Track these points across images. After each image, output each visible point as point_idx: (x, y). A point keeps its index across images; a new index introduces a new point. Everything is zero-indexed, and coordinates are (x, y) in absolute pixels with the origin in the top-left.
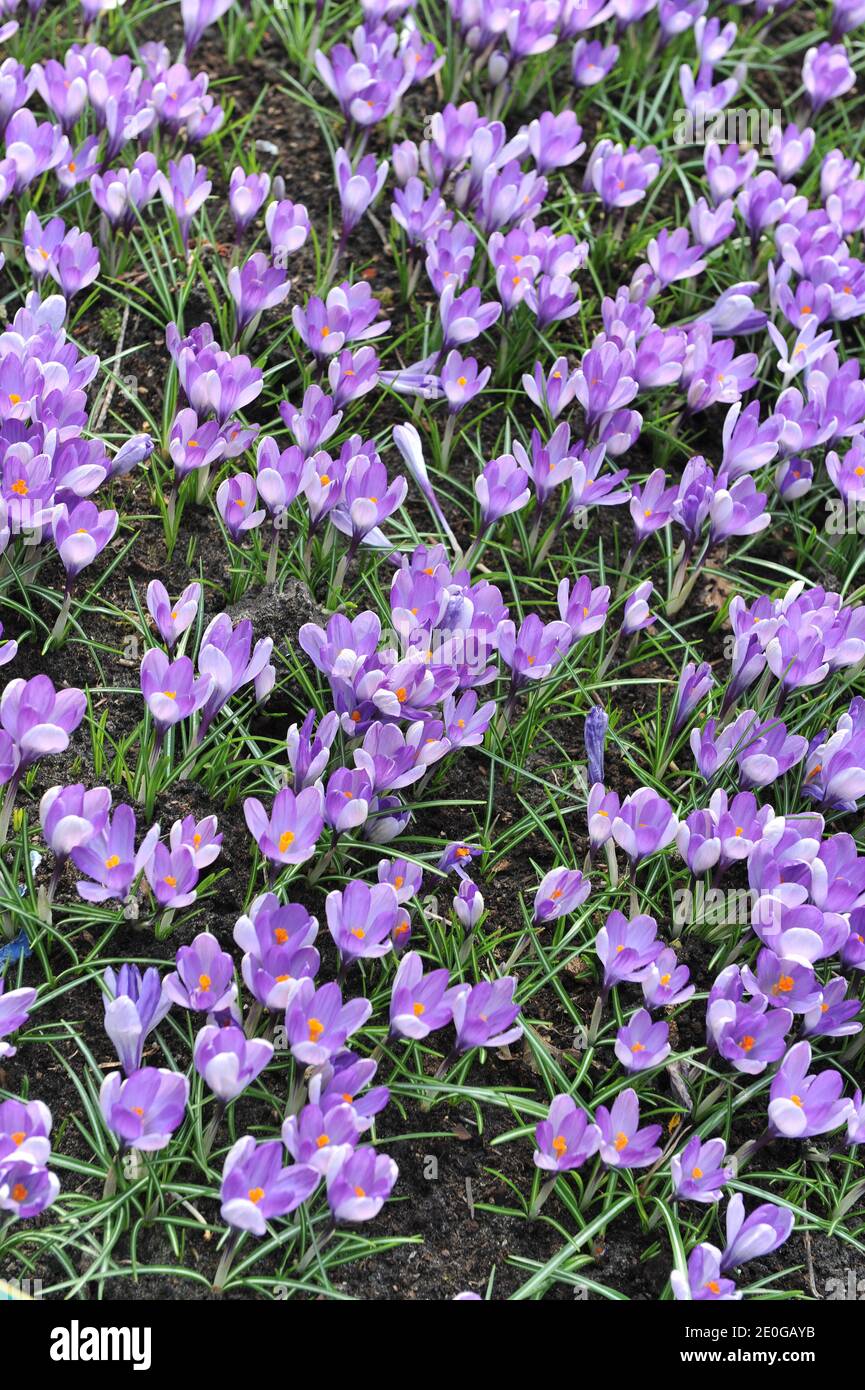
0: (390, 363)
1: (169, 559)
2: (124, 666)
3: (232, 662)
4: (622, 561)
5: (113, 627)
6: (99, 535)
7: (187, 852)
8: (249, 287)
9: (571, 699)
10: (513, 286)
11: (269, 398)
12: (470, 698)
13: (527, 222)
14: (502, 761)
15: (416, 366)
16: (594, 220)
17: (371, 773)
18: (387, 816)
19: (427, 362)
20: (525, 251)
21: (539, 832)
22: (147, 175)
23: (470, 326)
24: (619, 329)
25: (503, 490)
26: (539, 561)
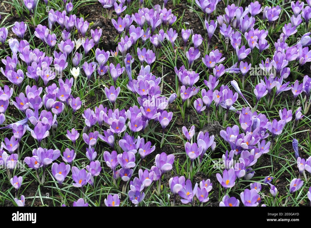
0: (226, 67)
1: (184, 121)
2: (178, 148)
3: (206, 142)
4: (291, 104)
5: (174, 139)
6: (169, 118)
7: (205, 189)
8: (191, 55)
9: (286, 138)
10: (252, 44)
11: (200, 80)
12: (264, 141)
13: (252, 28)
14: (273, 155)
15: (232, 67)
16: (267, 25)
17: (244, 163)
18: (249, 173)
19: (234, 66)
20: (253, 35)
21: (286, 171)
22: (162, 34)
23: (244, 55)
24: (280, 49)
25: (261, 91)
26: (271, 107)
